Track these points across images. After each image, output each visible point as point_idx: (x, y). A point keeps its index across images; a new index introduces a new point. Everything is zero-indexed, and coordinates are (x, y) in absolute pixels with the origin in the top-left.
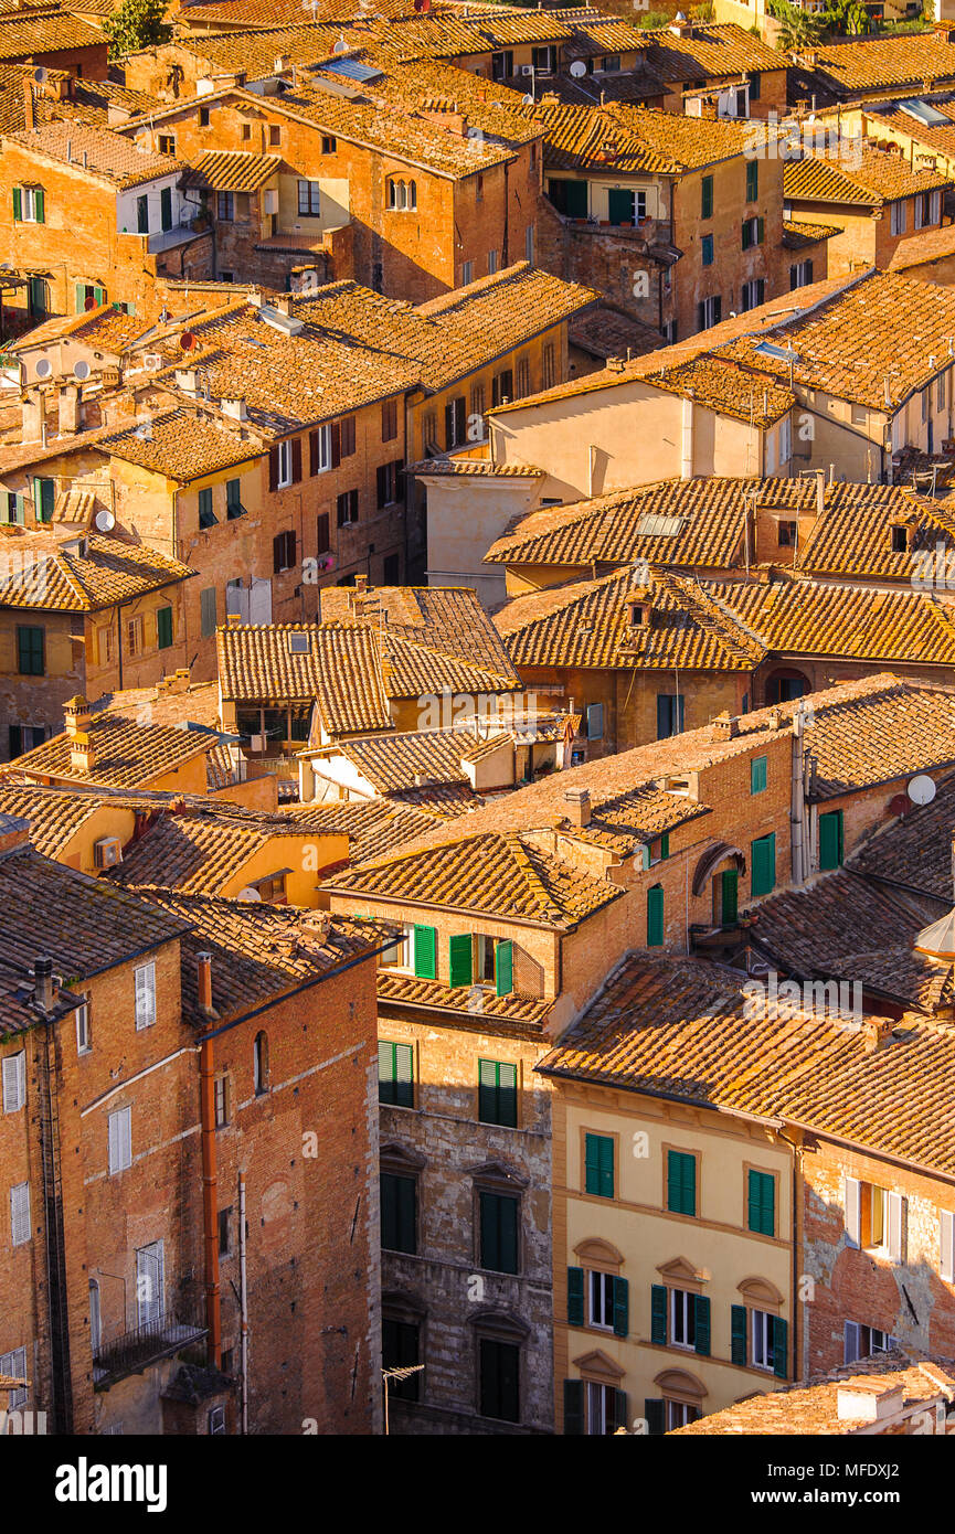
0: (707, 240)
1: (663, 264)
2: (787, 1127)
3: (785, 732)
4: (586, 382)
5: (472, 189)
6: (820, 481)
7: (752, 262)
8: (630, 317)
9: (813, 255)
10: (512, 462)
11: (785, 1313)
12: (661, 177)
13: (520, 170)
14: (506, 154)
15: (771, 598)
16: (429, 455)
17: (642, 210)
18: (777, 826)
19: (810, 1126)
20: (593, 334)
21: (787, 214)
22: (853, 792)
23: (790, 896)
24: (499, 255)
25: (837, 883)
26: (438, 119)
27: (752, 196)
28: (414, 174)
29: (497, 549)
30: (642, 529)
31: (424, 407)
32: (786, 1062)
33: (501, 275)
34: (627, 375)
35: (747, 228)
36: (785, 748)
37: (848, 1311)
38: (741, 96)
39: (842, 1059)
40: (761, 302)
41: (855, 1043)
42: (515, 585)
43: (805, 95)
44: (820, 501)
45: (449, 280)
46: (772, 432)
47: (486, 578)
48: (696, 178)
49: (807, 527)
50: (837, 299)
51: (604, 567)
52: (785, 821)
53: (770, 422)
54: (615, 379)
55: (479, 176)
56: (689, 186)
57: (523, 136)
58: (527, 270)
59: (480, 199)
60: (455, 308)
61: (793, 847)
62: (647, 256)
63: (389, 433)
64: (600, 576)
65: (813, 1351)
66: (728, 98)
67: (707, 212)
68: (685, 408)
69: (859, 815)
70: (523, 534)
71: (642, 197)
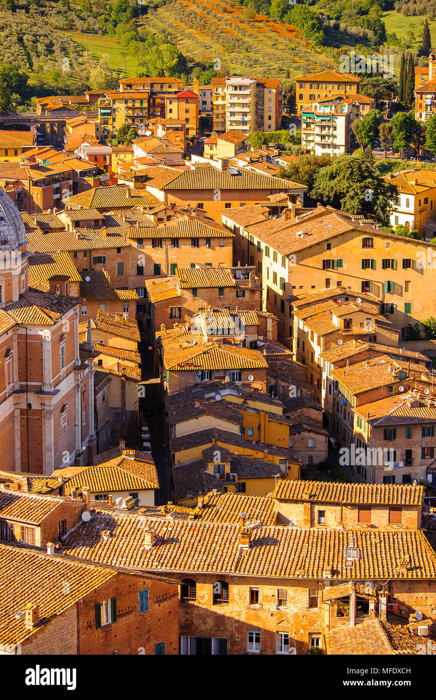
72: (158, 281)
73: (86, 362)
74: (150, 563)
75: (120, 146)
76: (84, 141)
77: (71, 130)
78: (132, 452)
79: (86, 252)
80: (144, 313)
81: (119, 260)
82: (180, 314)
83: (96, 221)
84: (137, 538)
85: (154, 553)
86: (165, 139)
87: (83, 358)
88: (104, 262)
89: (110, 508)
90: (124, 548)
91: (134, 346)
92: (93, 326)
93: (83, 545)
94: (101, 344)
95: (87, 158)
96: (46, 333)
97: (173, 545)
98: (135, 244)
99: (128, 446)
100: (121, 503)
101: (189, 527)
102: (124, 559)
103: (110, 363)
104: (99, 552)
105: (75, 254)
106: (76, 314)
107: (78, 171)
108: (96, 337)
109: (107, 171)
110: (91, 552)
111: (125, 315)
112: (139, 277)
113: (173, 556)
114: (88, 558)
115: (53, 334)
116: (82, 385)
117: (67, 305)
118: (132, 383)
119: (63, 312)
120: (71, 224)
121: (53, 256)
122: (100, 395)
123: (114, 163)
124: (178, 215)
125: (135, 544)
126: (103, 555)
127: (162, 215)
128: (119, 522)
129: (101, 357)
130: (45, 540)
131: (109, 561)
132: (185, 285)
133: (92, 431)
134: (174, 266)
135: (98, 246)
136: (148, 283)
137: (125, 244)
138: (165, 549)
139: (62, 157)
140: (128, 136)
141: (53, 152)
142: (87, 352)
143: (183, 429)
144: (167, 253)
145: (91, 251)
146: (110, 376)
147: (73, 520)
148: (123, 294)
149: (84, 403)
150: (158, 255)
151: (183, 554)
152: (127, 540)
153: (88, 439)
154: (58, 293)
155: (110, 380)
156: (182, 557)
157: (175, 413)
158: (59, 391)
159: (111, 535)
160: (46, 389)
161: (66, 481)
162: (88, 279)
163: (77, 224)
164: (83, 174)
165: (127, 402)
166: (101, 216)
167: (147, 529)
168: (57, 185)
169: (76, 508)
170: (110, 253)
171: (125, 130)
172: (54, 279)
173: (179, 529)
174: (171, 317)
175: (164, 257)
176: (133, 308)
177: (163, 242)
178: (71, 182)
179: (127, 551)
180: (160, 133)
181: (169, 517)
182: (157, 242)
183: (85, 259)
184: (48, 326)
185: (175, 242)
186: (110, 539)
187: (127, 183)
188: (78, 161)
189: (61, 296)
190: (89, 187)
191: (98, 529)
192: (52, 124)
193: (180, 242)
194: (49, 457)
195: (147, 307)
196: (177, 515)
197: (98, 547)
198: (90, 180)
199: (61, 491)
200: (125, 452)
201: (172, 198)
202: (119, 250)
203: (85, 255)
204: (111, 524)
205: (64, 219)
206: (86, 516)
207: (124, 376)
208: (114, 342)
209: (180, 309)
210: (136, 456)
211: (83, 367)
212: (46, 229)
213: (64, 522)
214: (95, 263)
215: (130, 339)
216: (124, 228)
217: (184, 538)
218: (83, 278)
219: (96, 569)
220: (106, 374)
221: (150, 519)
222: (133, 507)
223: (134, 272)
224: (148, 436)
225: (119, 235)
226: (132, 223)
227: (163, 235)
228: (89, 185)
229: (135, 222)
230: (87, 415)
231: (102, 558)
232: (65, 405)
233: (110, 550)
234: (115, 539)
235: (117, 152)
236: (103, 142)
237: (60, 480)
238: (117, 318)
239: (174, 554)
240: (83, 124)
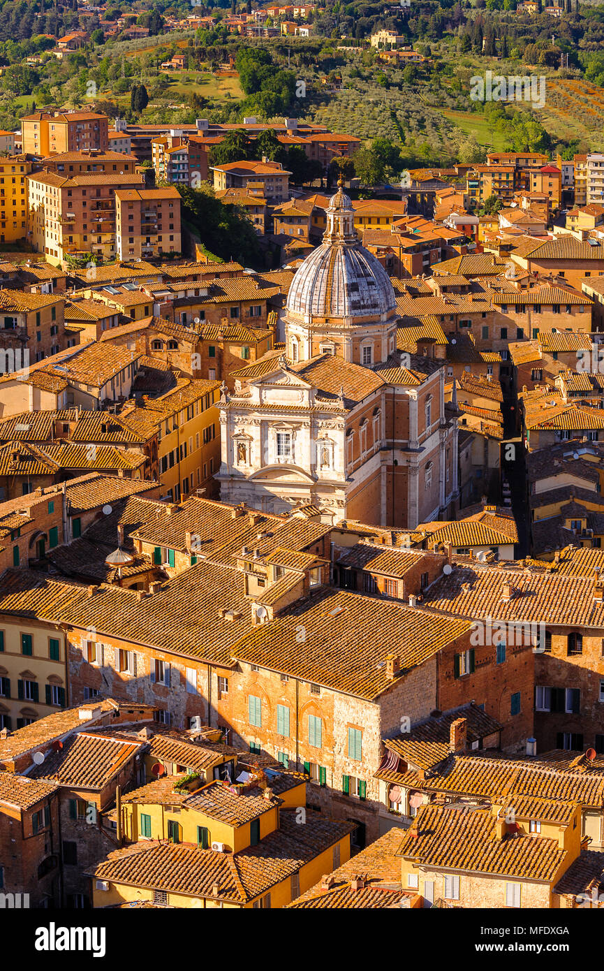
2: (62, 624)
3: (60, 493)
6: (76, 411)
9: (75, 337)
11: (64, 686)
15: (61, 449)
18: (58, 524)
19: (70, 623)
21: (66, 324)
22: (84, 511)
23: (63, 547)
25: (78, 542)
32: (61, 603)
36: (60, 498)
37: (85, 684)
39: (80, 600)
40: (58, 352)
41: (85, 595)
43: (72, 285)
44: (77, 417)
46: (60, 395)
49: (73, 426)
50: (82, 351)
52: (61, 522)
53: (58, 392)
61: (64, 531)
65: (73, 698)
69: (85, 519)
72: (520, 344)
73: (451, 421)
74: (508, 616)
75: (487, 216)
76: (453, 211)
77: (440, 200)
78: (493, 508)
79: (453, 316)
80: (508, 374)
81: (484, 324)
82: (541, 377)
83: (463, 287)
84: (496, 591)
85: (512, 606)
86: (530, 211)
87: (448, 417)
88: (470, 326)
89: (471, 562)
90: (483, 601)
91: (497, 406)
92: (458, 386)
93: (444, 598)
94: (466, 404)
95: (455, 227)
96: (413, 393)
97: (530, 598)
98: (499, 309)
99: (490, 502)
100: (481, 557)
101: (545, 581)
102: (483, 611)
103: (473, 422)
104: (460, 604)
105: (441, 318)
106: (442, 375)
107: (447, 239)
108: (460, 398)
109: (474, 240)
110: (451, 605)
111: (489, 377)
112: (503, 341)
113: (530, 608)
114: (448, 610)
115: (419, 393)
116: (446, 443)
117: (433, 366)
118: (495, 442)
119: (429, 373)
120: (438, 289)
121: (421, 320)
122: (463, 452)
123: (481, 232)
124: (541, 283)
125: (494, 596)
126: (463, 607)
127: (525, 282)
128: (479, 575)
129: (465, 416)
130: (407, 592)
131: (469, 613)
132: (546, 349)
133: (456, 488)
134: (536, 331)
135: (464, 310)
136: (511, 346)
137: (490, 309)
138: (522, 602)
139: (431, 226)
140: (495, 206)
141: (423, 221)
142: (452, 411)
143: (543, 485)
144: (530, 318)
145: (457, 315)
146: (474, 435)
147: (435, 573)
148: (487, 357)
149: (448, 460)
150: (521, 320)
151: (540, 607)
152: (487, 593)
153: (451, 494)
154: (425, 354)
155: (474, 438)
156: (538, 610)
157: (534, 471)
158: (424, 448)
159: (471, 588)
160: (412, 446)
161: (429, 535)
162: (454, 342)
163: (444, 289)
164: (452, 242)
165: (489, 459)
166: (467, 282)
167: (505, 582)
168: (426, 253)
169: (438, 561)
170: (475, 317)
171: (491, 201)
172: (421, 342)
173: (536, 583)
174: (533, 378)
175: (527, 322)
176: (497, 370)
177: (526, 308)
178: (439, 250)
179: (486, 604)
180: (525, 204)
181: (527, 571)
182: (520, 308)
183: (452, 322)
184: (415, 386)
185: (537, 308)
186: (470, 592)
187: (493, 251)
188: (447, 230)
189: (428, 357)
190: (457, 254)
191: (459, 582)
192: (423, 195)
193: (542, 308)
194: (414, 512)
195: (510, 370)
196: (534, 569)
197: (458, 599)
198: (458, 248)
199: (423, 545)
200: (486, 508)
201: (535, 267)
202: (484, 314)
203: (452, 319)
204: (471, 577)
205: (432, 284)
206: (448, 570)
207: (488, 435)
208: (478, 402)
209: (541, 371)
210: (497, 512)
211: (448, 425)
212: (415, 293)
213: (426, 575)
214: (461, 327)
215: (493, 400)
216: (489, 294)
217: (541, 591)
218: (450, 341)
219: (455, 621)
220: (470, 433)
221: (509, 572)
222: (493, 561)
223: (497, 335)
224: (509, 492)
225: (484, 300)
226: (497, 289)
227: (526, 301)
228: (457, 252)
229: (500, 289)
230: (451, 472)
231: (461, 611)
232: (430, 462)
233: (469, 603)
234: (474, 592)
235: (484, 222)
236: (470, 213)
237: (423, 534)
238: (481, 380)
239: (531, 606)
240: (451, 195)
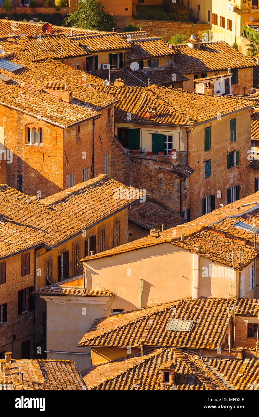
0: (207, 163)
1: (182, 176)
4: (138, 243)
5: (74, 133)
7: (233, 176)
8: (164, 206)
10: (95, 288)
12: (182, 127)
13: (102, 123)
14: (93, 113)
16: (48, 284)
17: (171, 146)
20: (143, 216)
24: (89, 170)
26: (55, 94)
27: (233, 138)
28: (42, 125)
29: (87, 337)
30: (169, 327)
31: (46, 256)
33: (90, 182)
34: (161, 239)
35: (230, 156)
38: (227, 82)
42: (97, 359)
45: (60, 184)
47: (80, 355)
48: (200, 129)
51: (148, 349)
54: (155, 241)
55: (78, 126)
56: (197, 133)
57: (103, 103)
58: (105, 179)
59: (79, 139)
60: (64, 200)
62: (173, 172)
63: (25, 271)
64: (146, 354)
66: (219, 84)
67: (207, 147)
68: (194, 258)
70: (101, 329)
71: (171, 138)
